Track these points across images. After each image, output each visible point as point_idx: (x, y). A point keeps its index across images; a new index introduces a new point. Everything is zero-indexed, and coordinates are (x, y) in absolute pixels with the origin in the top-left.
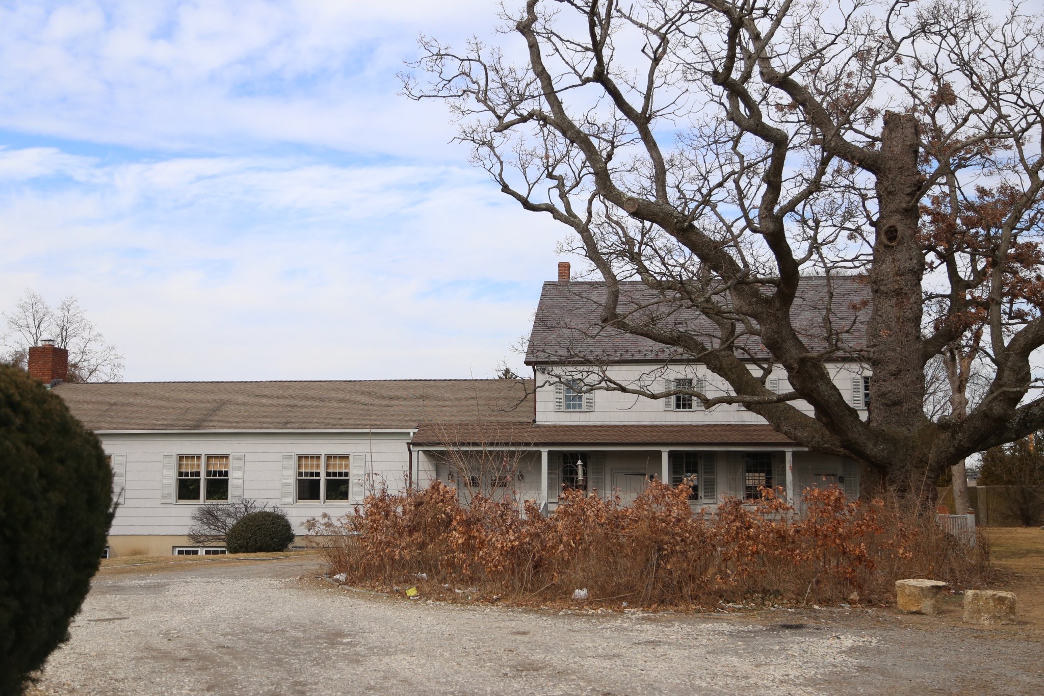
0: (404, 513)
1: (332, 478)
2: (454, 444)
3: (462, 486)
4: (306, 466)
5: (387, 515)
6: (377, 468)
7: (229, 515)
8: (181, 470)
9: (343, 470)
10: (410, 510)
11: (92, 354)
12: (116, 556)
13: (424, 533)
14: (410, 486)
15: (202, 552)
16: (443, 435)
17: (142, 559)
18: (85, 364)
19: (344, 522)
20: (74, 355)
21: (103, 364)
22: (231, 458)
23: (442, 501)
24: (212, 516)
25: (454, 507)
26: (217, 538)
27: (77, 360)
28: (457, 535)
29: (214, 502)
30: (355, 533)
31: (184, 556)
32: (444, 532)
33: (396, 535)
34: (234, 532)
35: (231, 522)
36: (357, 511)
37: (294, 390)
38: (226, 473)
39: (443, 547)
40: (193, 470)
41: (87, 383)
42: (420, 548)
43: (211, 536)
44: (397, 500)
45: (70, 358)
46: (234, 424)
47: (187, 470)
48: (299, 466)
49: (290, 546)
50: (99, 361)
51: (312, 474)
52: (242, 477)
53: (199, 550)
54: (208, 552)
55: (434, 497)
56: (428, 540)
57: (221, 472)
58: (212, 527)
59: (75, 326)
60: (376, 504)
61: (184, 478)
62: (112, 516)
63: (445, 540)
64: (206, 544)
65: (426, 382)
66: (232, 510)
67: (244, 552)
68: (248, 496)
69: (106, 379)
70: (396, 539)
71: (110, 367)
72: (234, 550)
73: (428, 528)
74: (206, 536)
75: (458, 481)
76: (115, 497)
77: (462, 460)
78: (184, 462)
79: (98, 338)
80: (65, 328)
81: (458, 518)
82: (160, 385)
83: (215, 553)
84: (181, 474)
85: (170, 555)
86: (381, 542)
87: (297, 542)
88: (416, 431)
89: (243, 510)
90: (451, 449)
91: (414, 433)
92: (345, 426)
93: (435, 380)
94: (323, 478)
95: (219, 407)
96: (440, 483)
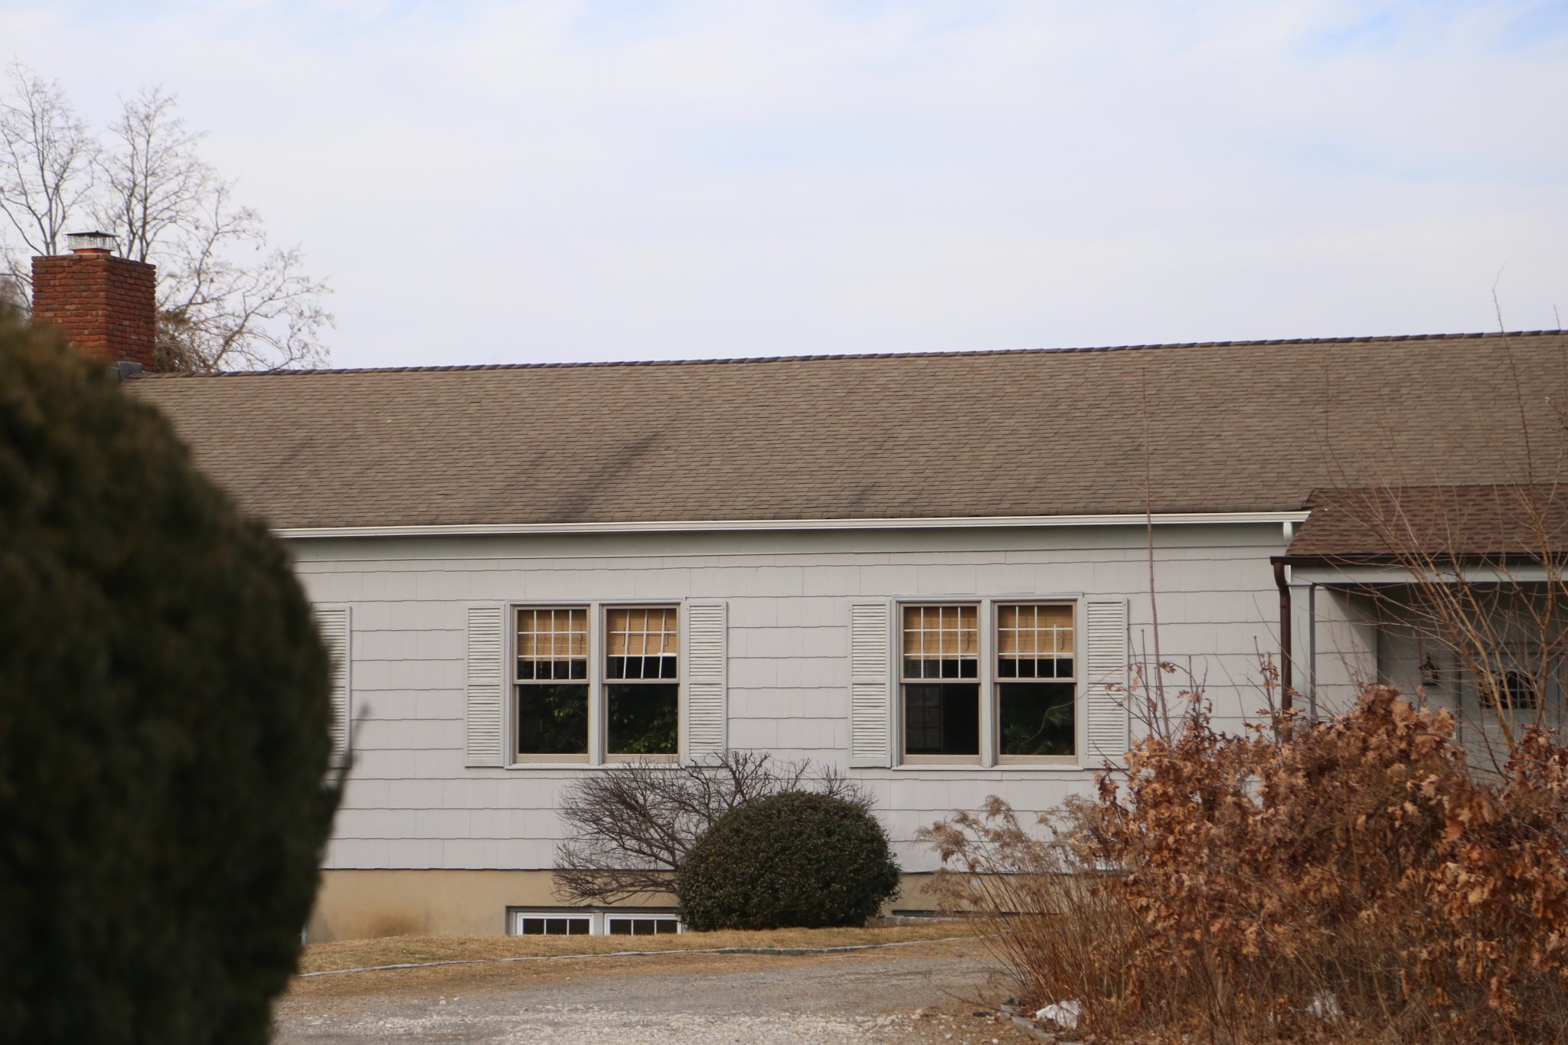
0: (1271, 797)
1: (1017, 679)
2: (1442, 561)
3: (1472, 702)
4: (931, 639)
5: (1211, 803)
6: (1171, 645)
7: (683, 803)
8: (527, 657)
9: (1055, 654)
10: (1292, 789)
11: (229, 279)
12: (329, 937)
13: (1344, 866)
14: (1287, 702)
15: (599, 925)
16: (1400, 529)
17: (412, 947)
18: (209, 310)
19: (1063, 827)
20: (172, 282)
21: (264, 309)
22: (683, 613)
23: (1404, 756)
24: (629, 806)
25: (1448, 777)
26: (647, 880)
27: (182, 298)
28: (1463, 877)
29: (635, 761)
30: (1101, 865)
31: (544, 938)
32: (1416, 863)
33: (1246, 873)
34: (703, 859)
35: (690, 827)
36: (1105, 789)
37: (884, 387)
38: (670, 667)
39: (1414, 918)
40: (563, 657)
41: (220, 374)
42: (1332, 920)
43: (628, 872)
44: (1239, 752)
45: (160, 292)
46: (692, 504)
47: (545, 657)
48: (908, 641)
49: (886, 908)
50: (253, 301)
51: (950, 667)
52: (721, 679)
53: (591, 918)
54: (618, 927)
55: (1373, 741)
56: (1356, 890)
57: (652, 662)
58: (631, 843)
59: (173, 185)
60: (1173, 765)
61: (534, 681)
62: (333, 800)
63: (1419, 893)
64: (613, 899)
65: (1336, 349)
66: (692, 786)
67: (736, 927)
68: (744, 739)
69: (276, 359)
70: (1245, 888)
71: (285, 319)
72: (703, 920)
73: (1357, 850)
74: (613, 872)
75: (1459, 687)
76: (341, 737)
77: (1471, 615)
78: (534, 631)
79: (245, 224)
80: (139, 191)
81: (1465, 815)
82: (450, 377)
83: (644, 928)
84: (525, 669)
85: (500, 934)
86: (1193, 897)
87: (909, 894)
88: (1303, 516)
89: (729, 786)
90: (1431, 576)
91: (1296, 526)
92: (1056, 505)
93: (1367, 340)
94: (986, 678)
95: (641, 448)
96: (1394, 694)
